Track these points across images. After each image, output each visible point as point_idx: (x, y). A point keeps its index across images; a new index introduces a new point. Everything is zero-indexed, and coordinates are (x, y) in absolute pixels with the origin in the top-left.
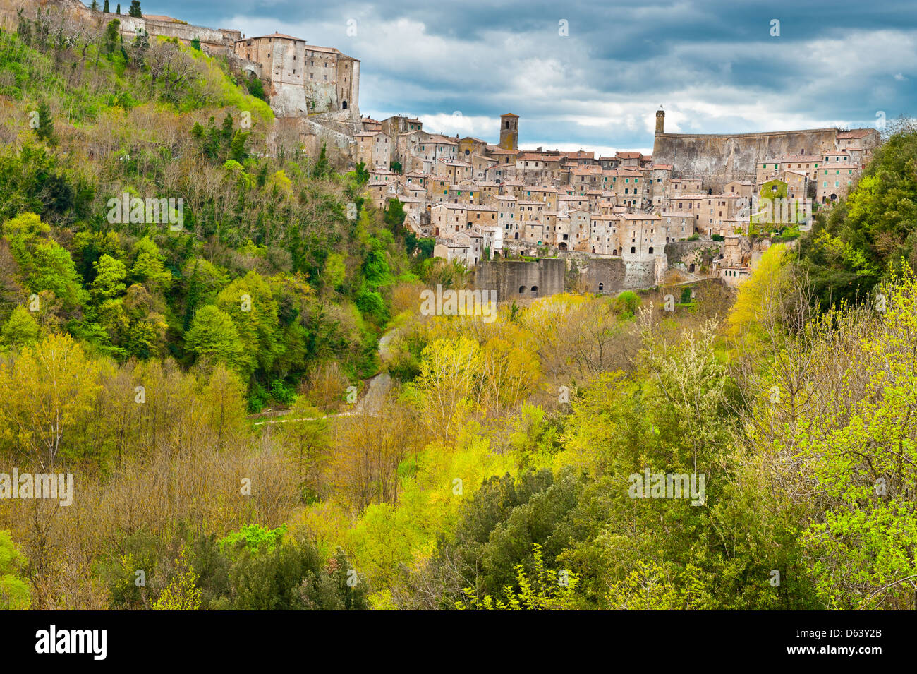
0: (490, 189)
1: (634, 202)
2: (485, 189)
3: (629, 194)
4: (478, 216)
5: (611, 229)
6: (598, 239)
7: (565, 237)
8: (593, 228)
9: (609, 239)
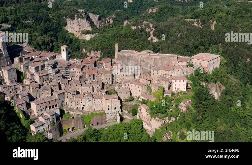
0: (55, 86)
1: (109, 82)
2: (53, 87)
3: (107, 80)
4: (50, 103)
5: (100, 101)
6: (96, 105)
7: (84, 105)
8: (94, 102)
9: (100, 105)
